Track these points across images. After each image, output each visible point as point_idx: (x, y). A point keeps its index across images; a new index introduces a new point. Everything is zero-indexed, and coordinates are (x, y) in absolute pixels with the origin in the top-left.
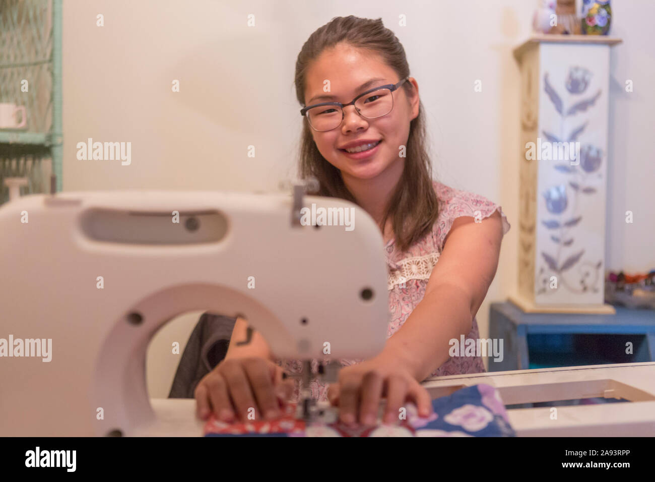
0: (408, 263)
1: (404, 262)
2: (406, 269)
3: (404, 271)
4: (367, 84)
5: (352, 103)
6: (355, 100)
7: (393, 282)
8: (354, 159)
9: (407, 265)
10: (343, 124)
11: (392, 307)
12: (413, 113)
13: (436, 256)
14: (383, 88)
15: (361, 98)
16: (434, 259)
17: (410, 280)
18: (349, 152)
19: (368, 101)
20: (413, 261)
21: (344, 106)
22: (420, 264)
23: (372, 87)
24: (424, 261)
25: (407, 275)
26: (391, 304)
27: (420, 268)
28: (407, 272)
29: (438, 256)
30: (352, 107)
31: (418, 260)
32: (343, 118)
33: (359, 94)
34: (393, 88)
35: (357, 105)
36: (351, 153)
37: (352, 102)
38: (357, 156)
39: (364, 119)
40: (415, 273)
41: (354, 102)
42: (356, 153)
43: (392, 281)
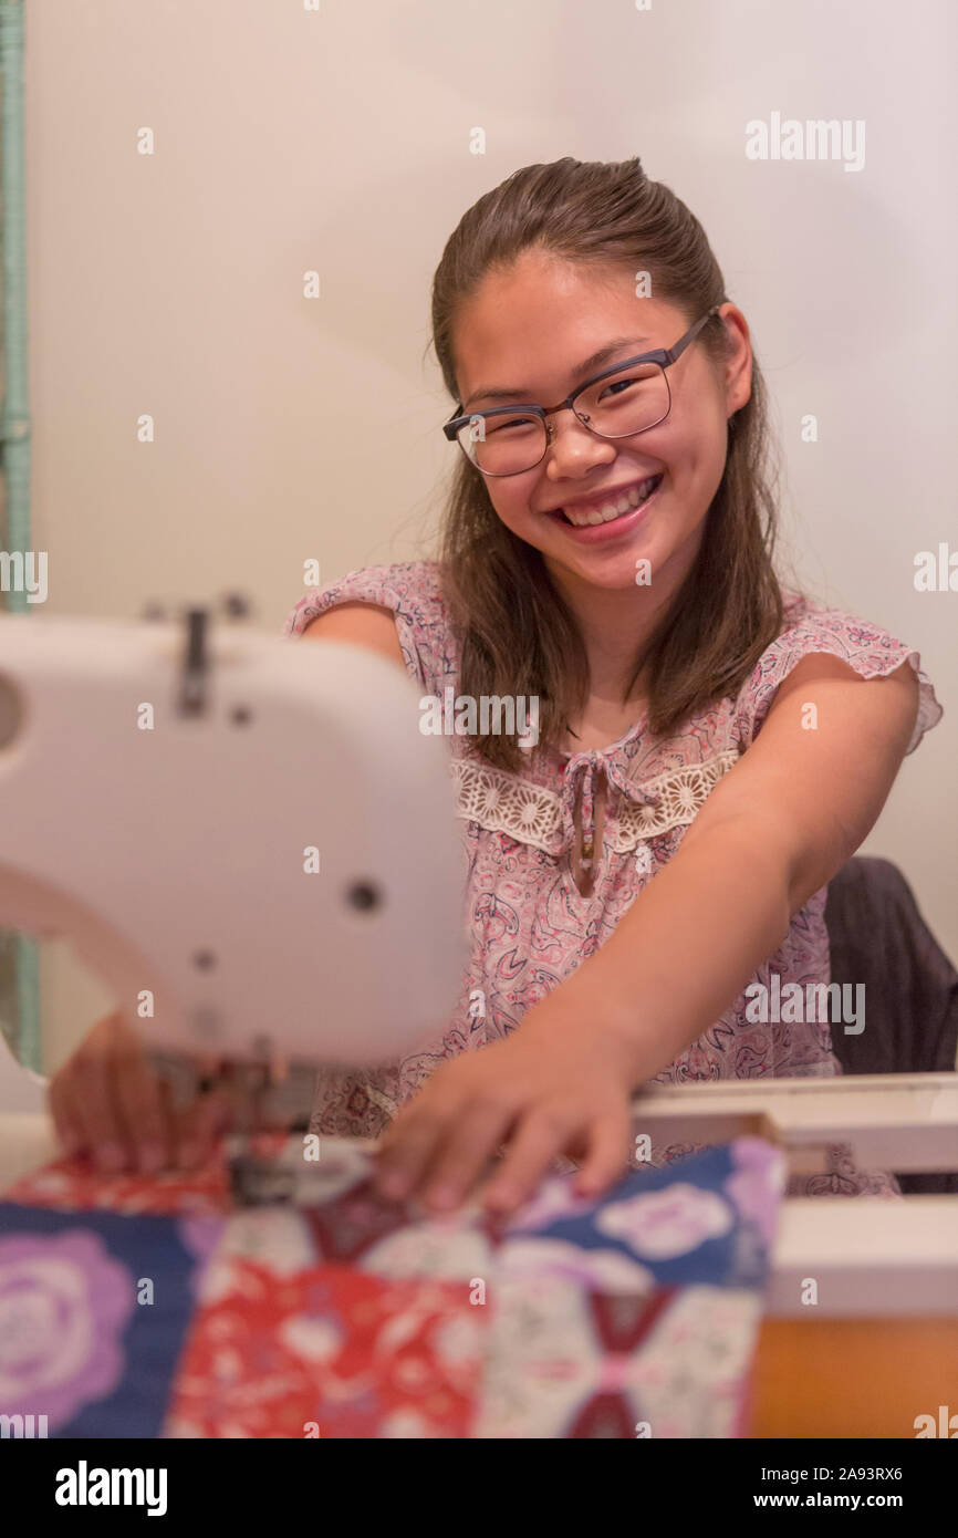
0: (670, 785)
1: (662, 780)
2: (667, 800)
3: (661, 805)
4: (601, 357)
5: (568, 405)
6: (574, 395)
7: (635, 832)
8: (588, 541)
9: (669, 789)
10: (547, 457)
11: (628, 895)
12: (736, 396)
13: (731, 758)
14: (641, 362)
15: (587, 390)
16: (726, 766)
17: (674, 828)
18: (575, 523)
19: (609, 391)
20: (683, 778)
21: (546, 412)
22: (700, 782)
23: (615, 361)
24: (708, 773)
25: (669, 815)
26: (627, 887)
27: (701, 794)
28: (668, 807)
29: (736, 758)
30: (567, 417)
31: (694, 774)
32: (548, 442)
33: (581, 381)
34: (666, 359)
35: (580, 407)
36: (579, 527)
37: (566, 401)
38: (595, 533)
39: (602, 440)
40: (688, 807)
41: (572, 402)
42: (589, 526)
43: (632, 828)
